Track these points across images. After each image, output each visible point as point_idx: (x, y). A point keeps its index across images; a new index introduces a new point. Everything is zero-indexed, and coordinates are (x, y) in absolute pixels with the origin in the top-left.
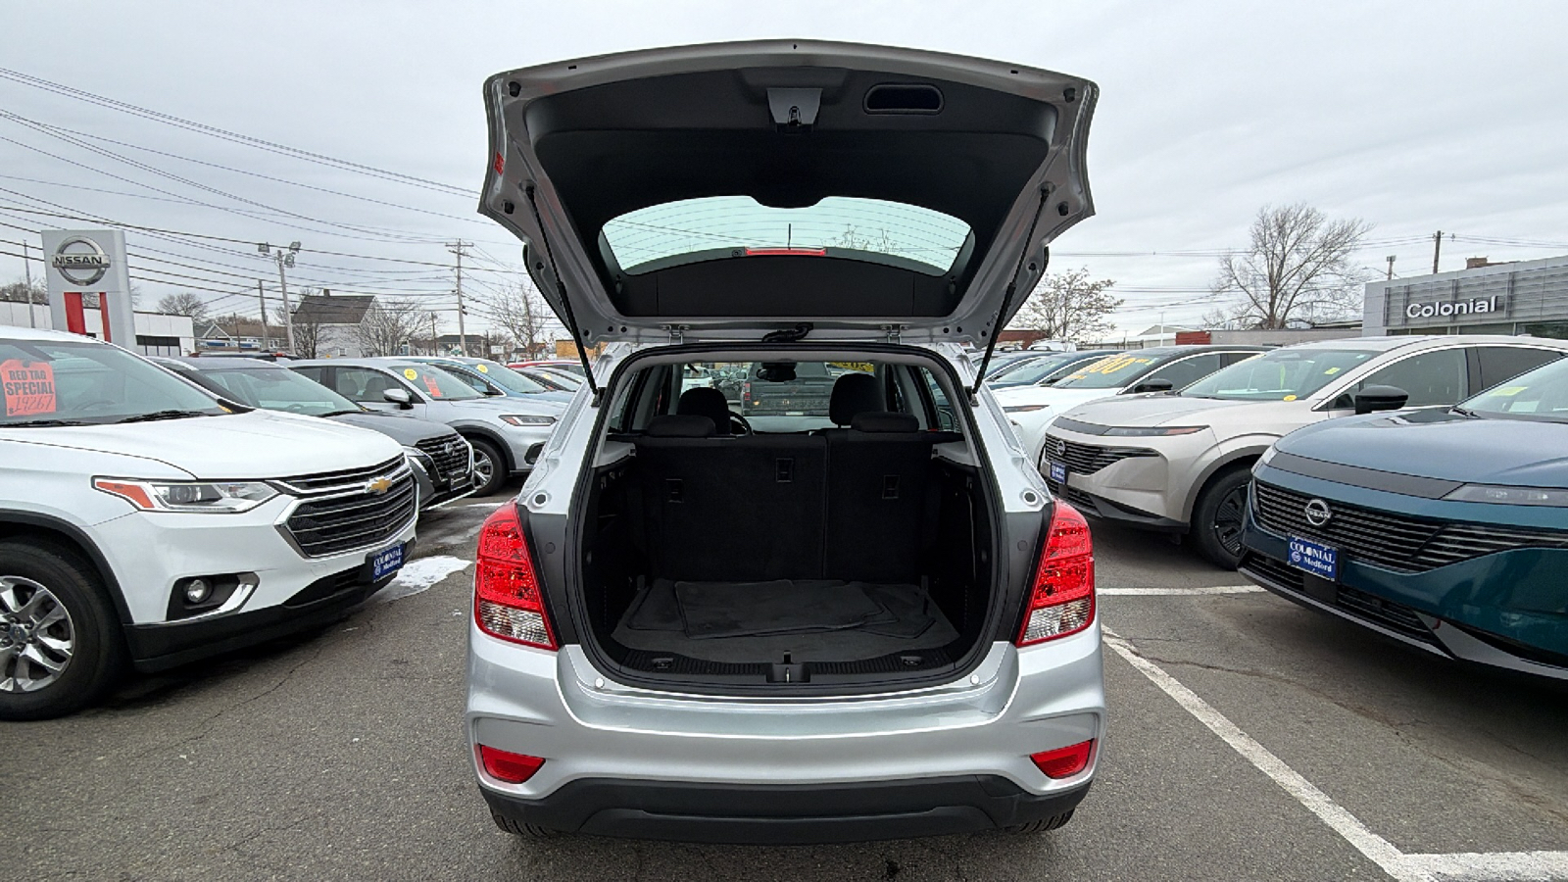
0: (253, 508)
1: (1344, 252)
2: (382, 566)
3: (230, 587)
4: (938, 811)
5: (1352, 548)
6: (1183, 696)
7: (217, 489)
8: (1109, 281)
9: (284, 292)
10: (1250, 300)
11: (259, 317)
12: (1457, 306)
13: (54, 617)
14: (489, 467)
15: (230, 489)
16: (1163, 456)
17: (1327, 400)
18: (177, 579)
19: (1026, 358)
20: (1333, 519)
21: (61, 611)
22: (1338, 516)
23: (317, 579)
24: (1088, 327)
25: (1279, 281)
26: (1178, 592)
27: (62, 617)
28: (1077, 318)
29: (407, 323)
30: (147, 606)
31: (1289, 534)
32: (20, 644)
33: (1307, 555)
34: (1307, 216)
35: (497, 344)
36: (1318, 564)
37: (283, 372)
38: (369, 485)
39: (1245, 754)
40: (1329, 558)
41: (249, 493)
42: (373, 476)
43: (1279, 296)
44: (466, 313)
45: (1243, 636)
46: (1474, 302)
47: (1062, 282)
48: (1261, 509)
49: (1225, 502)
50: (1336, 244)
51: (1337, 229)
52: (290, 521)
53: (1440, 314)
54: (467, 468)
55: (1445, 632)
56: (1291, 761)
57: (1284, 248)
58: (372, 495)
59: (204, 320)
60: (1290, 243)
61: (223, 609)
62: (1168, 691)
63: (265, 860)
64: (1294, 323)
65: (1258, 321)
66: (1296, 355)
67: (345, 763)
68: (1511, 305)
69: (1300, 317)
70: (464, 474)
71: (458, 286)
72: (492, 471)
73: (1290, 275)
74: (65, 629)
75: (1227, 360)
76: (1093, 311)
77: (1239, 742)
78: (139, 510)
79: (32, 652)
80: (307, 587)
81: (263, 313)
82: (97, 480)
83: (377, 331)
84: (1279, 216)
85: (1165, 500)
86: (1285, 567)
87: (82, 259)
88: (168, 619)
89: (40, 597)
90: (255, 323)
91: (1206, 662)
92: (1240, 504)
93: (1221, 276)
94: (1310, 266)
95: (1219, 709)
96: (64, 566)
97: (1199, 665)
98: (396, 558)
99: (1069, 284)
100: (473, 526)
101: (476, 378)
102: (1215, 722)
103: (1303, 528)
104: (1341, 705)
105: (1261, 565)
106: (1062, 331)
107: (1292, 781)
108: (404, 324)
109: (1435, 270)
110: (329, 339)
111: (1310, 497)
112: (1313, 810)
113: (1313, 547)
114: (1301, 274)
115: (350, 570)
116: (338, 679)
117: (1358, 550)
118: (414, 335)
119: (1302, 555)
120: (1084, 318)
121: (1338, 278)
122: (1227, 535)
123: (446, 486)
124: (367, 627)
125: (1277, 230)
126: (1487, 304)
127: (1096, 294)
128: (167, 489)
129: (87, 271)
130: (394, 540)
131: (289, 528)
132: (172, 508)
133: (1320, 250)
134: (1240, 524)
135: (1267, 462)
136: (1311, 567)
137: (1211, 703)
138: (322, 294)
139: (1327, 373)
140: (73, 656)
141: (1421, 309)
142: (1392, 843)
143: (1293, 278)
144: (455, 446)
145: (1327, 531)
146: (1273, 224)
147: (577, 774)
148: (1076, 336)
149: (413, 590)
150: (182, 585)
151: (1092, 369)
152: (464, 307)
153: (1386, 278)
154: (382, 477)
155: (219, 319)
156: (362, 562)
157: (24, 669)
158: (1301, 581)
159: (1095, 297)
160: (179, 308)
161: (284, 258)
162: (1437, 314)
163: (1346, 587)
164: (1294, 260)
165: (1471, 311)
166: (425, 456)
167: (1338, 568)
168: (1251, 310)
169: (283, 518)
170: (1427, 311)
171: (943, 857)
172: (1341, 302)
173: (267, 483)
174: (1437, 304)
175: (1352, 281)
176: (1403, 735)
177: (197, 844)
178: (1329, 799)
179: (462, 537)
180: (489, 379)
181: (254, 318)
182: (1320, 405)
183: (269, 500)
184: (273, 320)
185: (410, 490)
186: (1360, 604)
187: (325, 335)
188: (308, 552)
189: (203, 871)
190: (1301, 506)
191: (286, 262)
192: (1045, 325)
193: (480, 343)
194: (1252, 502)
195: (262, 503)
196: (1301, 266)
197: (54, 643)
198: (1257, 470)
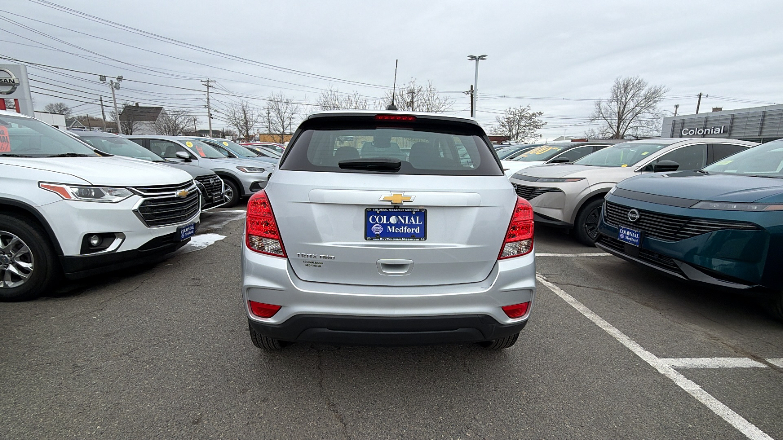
0: (120, 201)
1: (655, 102)
2: (184, 233)
3: (112, 239)
4: (459, 330)
5: (647, 231)
6: (568, 298)
7: (103, 191)
8: (540, 112)
9: (115, 104)
10: (608, 125)
11: (101, 117)
12: (706, 130)
13: (23, 251)
14: (231, 193)
15: (109, 192)
16: (564, 192)
17: (641, 167)
18: (86, 233)
19: (498, 148)
20: (640, 218)
21: (26, 248)
22: (643, 217)
23: (154, 237)
24: (529, 135)
25: (623, 116)
26: (567, 255)
27: (27, 252)
28: (523, 131)
29: (181, 123)
30: (71, 247)
31: (620, 226)
32: (6, 264)
33: (627, 236)
34: (639, 83)
35: (229, 135)
36: (631, 239)
37: (123, 140)
38: (177, 193)
39: (593, 321)
40: (637, 236)
41: (120, 193)
42: (179, 189)
43: (622, 123)
44: (212, 118)
45: (595, 274)
46: (714, 129)
47: (517, 112)
48: (608, 215)
49: (591, 214)
50: (652, 97)
51: (653, 90)
52: (140, 208)
53: (697, 134)
54: (221, 192)
55: (685, 268)
56: (613, 323)
57: (626, 99)
58: (179, 198)
59: (70, 117)
60: (629, 96)
61: (109, 249)
62: (560, 296)
63: (142, 359)
64: (628, 137)
65: (611, 135)
66: (629, 146)
67: (175, 321)
68: (731, 131)
69: (631, 134)
70: (220, 195)
71: (208, 103)
72: (233, 195)
73: (628, 113)
74: (29, 258)
75: (596, 149)
76: (531, 128)
77: (590, 315)
78: (64, 199)
79: (12, 268)
80: (149, 242)
81: (103, 114)
82: (41, 184)
83: (165, 125)
84: (625, 83)
85: (563, 212)
86: (616, 240)
87: (3, 80)
88: (81, 254)
89: (15, 241)
90: (98, 120)
91: (577, 284)
92: (597, 215)
93: (595, 112)
94: (638, 109)
95: (583, 303)
96: (27, 226)
97: (574, 285)
98: (191, 230)
99: (521, 113)
100: (225, 221)
101: (223, 148)
102: (580, 308)
103: (626, 222)
104: (637, 302)
105: (606, 241)
106: (516, 137)
107: (614, 332)
108: (179, 123)
109: (697, 112)
110: (140, 130)
111: (630, 208)
112: (621, 342)
113: (630, 231)
114: (633, 112)
115: (168, 235)
116: (166, 286)
117: (650, 232)
118: (185, 128)
119: (625, 235)
120: (527, 131)
121: (651, 115)
122: (591, 230)
123: (211, 200)
124: (178, 264)
125: (625, 89)
126: (719, 129)
127: (534, 119)
128: (77, 189)
129: (8, 87)
130: (190, 221)
131: (139, 212)
132: (80, 199)
133: (644, 100)
134: (597, 225)
135: (612, 193)
136: (629, 240)
137: (579, 301)
138: (135, 105)
139: (643, 154)
140: (33, 271)
141: (688, 132)
142: (654, 354)
143: (630, 114)
144: (215, 180)
145: (637, 224)
146: (622, 87)
147: (297, 312)
148: (523, 140)
149: (198, 248)
150: (88, 237)
151: (531, 152)
152: (211, 115)
153: (674, 116)
154: (183, 190)
155: (78, 117)
156: (175, 231)
157: (9, 276)
158: (623, 247)
159: (533, 120)
160: (56, 110)
161: (114, 84)
162: (696, 134)
163: (643, 249)
164: (631, 105)
165: (712, 133)
166: (200, 184)
167: (640, 241)
168: (608, 130)
169: (136, 207)
170: (691, 132)
171: (458, 359)
172: (651, 127)
173: (128, 189)
174: (696, 129)
175: (657, 117)
176: (663, 314)
177: (108, 353)
178: (628, 338)
179: (220, 225)
180: (229, 149)
181: (98, 117)
182: (638, 170)
183: (129, 197)
184: (109, 119)
185: (196, 198)
186: (649, 257)
187: (137, 127)
188: (149, 224)
189: (113, 363)
190: (626, 213)
191: (115, 87)
192: (507, 133)
193: (219, 134)
194: (604, 212)
195: (125, 199)
196: (634, 108)
197: (23, 264)
198: (607, 197)
